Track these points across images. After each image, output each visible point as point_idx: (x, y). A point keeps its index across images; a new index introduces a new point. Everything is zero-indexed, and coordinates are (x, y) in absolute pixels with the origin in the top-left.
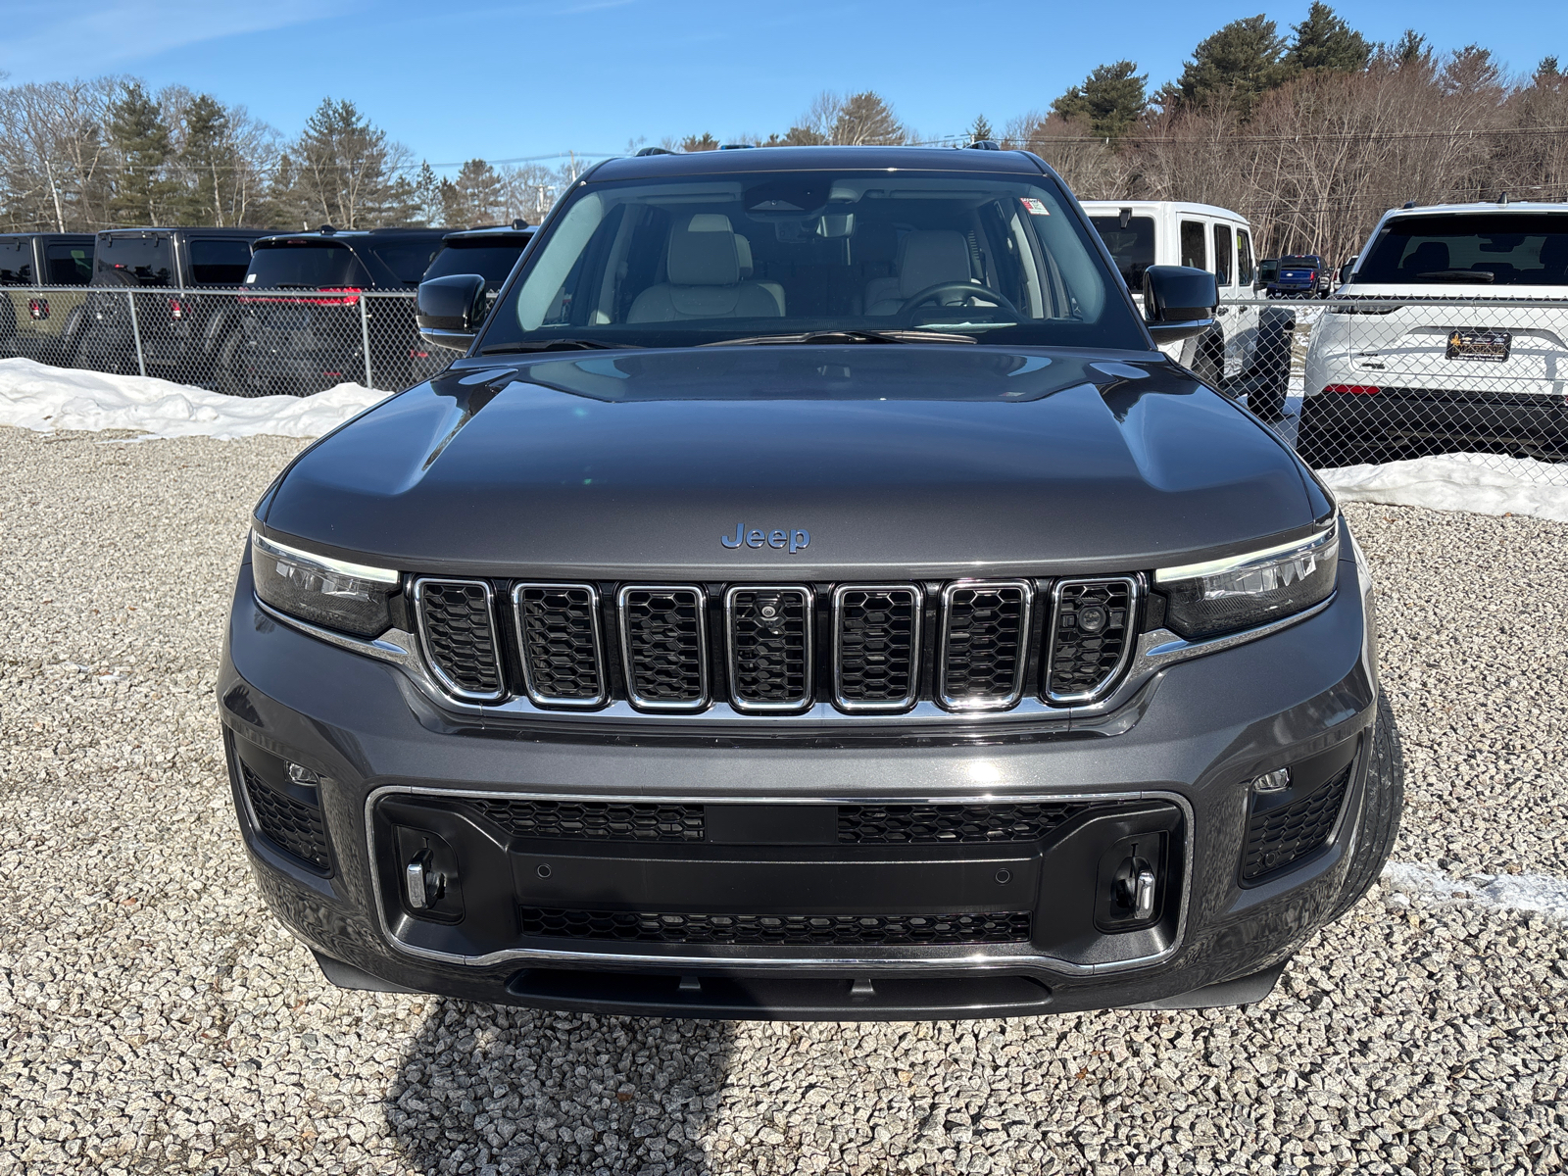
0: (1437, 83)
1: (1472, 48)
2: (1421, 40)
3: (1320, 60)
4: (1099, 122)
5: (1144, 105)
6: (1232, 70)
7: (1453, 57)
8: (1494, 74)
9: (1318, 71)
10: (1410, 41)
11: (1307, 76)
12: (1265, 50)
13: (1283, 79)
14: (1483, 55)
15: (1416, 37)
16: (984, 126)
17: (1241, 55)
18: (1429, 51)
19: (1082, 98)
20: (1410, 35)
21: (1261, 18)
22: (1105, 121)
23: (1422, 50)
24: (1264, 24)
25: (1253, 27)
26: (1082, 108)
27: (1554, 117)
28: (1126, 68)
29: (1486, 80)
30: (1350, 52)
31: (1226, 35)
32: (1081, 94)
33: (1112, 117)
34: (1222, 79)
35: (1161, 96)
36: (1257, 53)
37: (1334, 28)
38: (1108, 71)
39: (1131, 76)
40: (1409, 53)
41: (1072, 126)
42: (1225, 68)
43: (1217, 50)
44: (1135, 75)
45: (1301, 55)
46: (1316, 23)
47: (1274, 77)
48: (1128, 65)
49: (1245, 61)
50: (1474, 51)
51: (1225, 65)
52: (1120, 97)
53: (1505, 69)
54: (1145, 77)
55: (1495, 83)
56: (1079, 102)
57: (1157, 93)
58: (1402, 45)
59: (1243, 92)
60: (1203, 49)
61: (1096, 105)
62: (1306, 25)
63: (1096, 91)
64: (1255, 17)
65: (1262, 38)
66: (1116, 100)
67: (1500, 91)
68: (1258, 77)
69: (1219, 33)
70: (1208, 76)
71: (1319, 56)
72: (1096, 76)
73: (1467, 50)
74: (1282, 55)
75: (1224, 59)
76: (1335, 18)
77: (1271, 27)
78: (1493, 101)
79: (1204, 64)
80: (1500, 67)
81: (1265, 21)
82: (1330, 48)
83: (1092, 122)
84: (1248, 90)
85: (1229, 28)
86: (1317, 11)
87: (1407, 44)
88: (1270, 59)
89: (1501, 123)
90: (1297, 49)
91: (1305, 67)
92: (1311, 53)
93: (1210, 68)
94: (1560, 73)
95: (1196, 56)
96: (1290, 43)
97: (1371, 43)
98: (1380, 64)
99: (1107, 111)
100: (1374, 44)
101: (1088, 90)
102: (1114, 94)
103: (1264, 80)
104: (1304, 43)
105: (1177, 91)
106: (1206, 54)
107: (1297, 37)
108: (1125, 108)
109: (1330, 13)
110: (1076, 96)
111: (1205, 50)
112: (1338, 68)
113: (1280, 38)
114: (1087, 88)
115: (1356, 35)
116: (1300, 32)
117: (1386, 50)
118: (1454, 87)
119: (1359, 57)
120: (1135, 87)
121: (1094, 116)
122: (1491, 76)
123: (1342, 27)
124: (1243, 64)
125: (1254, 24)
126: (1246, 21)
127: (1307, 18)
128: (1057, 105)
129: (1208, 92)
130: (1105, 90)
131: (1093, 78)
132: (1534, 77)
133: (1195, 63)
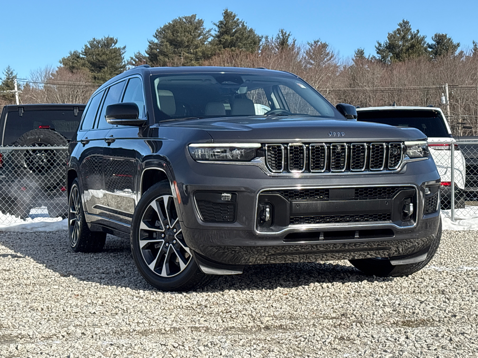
0: (301, 61)
1: (318, 41)
2: (289, 35)
3: (232, 44)
4: (96, 74)
5: (125, 65)
6: (180, 47)
7: (308, 47)
8: (332, 57)
9: (232, 50)
10: (283, 36)
11: (226, 53)
12: (199, 36)
13: (212, 55)
14: (324, 46)
15: (286, 34)
16: (12, 73)
17: (184, 38)
18: (294, 42)
19: (82, 59)
20: (282, 32)
21: (194, 16)
22: (99, 74)
23: (290, 41)
24: (196, 20)
25: (190, 22)
26: (83, 65)
27: (368, 83)
28: (110, 42)
29: (328, 60)
30: (250, 40)
31: (174, 26)
32: (81, 56)
33: (104, 72)
34: (174, 52)
35: (135, 61)
36: (194, 37)
37: (238, 25)
38: (99, 42)
39: (113, 46)
40: (283, 43)
41: (78, 76)
42: (175, 45)
43: (169, 34)
44: (117, 46)
45: (220, 41)
46: (227, 22)
47: (206, 52)
48: (112, 39)
49: (188, 42)
50: (319, 43)
51: (176, 44)
52: (108, 59)
53: (338, 54)
54: (124, 48)
55: (333, 62)
56: (82, 61)
57: (132, 58)
58: (278, 38)
59: (188, 61)
60: (160, 33)
61: (93, 64)
62: (221, 23)
63: (92, 54)
64: (190, 16)
65: (196, 28)
66: (106, 62)
67: (336, 67)
68: (196, 52)
69: (169, 23)
70: (166, 50)
71: (232, 42)
72: (90, 44)
73: (315, 42)
74: (210, 40)
75: (174, 40)
76: (238, 19)
77: (200, 22)
78: (333, 72)
79: (162, 42)
80: (335, 53)
81: (197, 18)
82: (237, 38)
83: (91, 74)
84: (191, 60)
85: (175, 21)
86: (227, 15)
87: (281, 37)
88: (202, 42)
89: (341, 86)
90: (218, 37)
91: (224, 48)
92: (226, 40)
93: (166, 45)
94: (367, 57)
95: (156, 36)
96: (213, 33)
97: (260, 36)
98: (267, 48)
99: (100, 68)
100: (262, 37)
101: (86, 53)
102: (104, 57)
103: (200, 54)
104: (222, 34)
105: (145, 58)
106: (162, 36)
107: (217, 29)
108: (113, 67)
109: (234, 16)
110: (78, 57)
111: (161, 33)
112: (244, 49)
113: (207, 30)
114: (85, 52)
115: (251, 31)
116: (218, 27)
117: (269, 40)
118: (311, 64)
119: (255, 43)
120: (117, 54)
121: (92, 71)
122: (330, 58)
123: (243, 25)
124: (186, 44)
125: (190, 20)
126: (185, 18)
127: (222, 18)
128: (64, 61)
129: (167, 59)
130: (98, 55)
131: (89, 46)
132: (353, 60)
133: (156, 41)
